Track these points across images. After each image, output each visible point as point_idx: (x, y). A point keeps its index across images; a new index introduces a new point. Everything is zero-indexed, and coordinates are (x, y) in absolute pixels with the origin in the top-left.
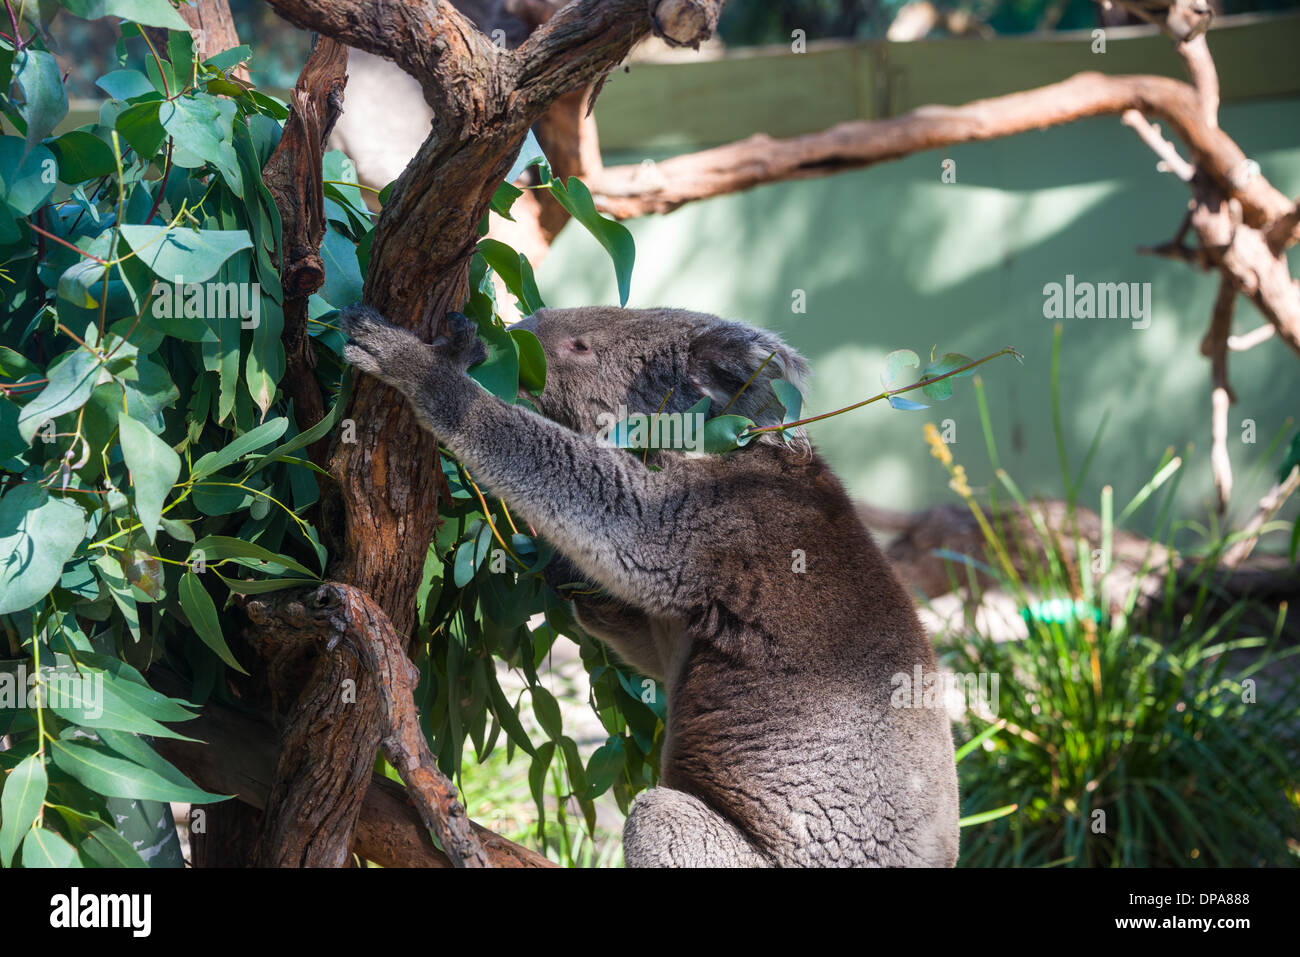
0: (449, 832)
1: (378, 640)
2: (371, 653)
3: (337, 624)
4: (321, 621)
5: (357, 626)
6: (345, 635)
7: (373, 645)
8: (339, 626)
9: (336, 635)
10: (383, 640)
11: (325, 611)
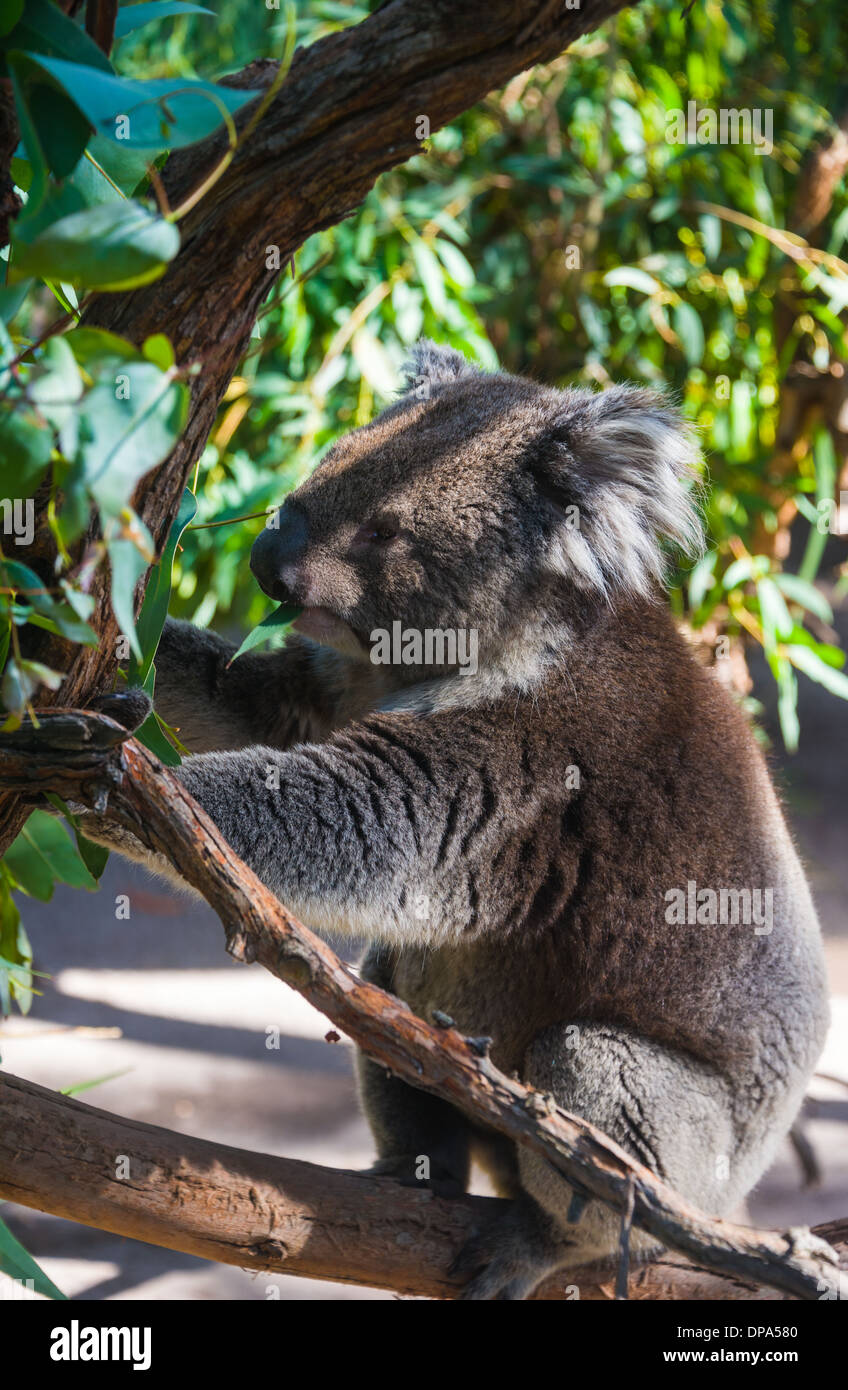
2: (171, 815)
3: (116, 774)
4: (83, 772)
5: (135, 775)
6: (116, 790)
7: (171, 804)
8: (119, 777)
9: (105, 790)
10: (182, 796)
11: (94, 755)
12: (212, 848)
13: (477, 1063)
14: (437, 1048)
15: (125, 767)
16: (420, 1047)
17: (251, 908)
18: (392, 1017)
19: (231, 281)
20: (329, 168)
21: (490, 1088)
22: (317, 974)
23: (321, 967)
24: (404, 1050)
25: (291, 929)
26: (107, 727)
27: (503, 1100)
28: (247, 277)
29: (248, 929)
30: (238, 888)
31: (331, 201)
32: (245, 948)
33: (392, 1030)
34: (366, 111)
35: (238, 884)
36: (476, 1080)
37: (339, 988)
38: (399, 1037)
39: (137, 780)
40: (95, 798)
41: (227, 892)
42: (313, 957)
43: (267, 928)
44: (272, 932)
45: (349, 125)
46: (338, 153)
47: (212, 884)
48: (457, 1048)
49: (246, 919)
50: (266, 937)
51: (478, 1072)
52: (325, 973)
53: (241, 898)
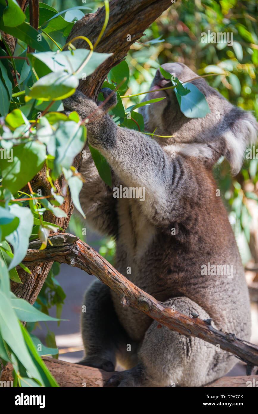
0: (212, 333)
1: (96, 256)
2: (96, 262)
3: (76, 252)
4: (66, 252)
5: (82, 251)
6: (77, 257)
7: (95, 259)
8: (77, 253)
9: (73, 258)
10: (98, 256)
11: (68, 247)
12: (110, 271)
13: (208, 327)
14: (194, 324)
15: (78, 249)
16: (189, 325)
17: (126, 288)
18: (178, 316)
19: (89, 87)
20: (114, 45)
21: (214, 335)
22: (151, 306)
23: (152, 304)
24: (184, 327)
25: (140, 293)
26: (71, 237)
27: (219, 338)
28: (93, 85)
29: (126, 295)
30: (121, 283)
31: (117, 56)
32: (127, 302)
33: (179, 320)
34: (124, 25)
35: (121, 281)
36: (209, 333)
37: (159, 310)
38: (181, 323)
39: (83, 253)
40: (70, 261)
41: (118, 284)
42: (149, 301)
43: (132, 294)
44: (134, 295)
45: (119, 30)
46: (117, 40)
47: (112, 283)
48: (201, 323)
49: (125, 292)
50: (133, 297)
51: (209, 330)
52: (154, 306)
53: (123, 285)
